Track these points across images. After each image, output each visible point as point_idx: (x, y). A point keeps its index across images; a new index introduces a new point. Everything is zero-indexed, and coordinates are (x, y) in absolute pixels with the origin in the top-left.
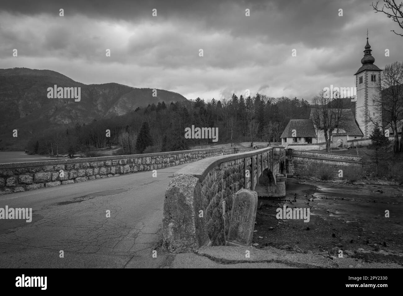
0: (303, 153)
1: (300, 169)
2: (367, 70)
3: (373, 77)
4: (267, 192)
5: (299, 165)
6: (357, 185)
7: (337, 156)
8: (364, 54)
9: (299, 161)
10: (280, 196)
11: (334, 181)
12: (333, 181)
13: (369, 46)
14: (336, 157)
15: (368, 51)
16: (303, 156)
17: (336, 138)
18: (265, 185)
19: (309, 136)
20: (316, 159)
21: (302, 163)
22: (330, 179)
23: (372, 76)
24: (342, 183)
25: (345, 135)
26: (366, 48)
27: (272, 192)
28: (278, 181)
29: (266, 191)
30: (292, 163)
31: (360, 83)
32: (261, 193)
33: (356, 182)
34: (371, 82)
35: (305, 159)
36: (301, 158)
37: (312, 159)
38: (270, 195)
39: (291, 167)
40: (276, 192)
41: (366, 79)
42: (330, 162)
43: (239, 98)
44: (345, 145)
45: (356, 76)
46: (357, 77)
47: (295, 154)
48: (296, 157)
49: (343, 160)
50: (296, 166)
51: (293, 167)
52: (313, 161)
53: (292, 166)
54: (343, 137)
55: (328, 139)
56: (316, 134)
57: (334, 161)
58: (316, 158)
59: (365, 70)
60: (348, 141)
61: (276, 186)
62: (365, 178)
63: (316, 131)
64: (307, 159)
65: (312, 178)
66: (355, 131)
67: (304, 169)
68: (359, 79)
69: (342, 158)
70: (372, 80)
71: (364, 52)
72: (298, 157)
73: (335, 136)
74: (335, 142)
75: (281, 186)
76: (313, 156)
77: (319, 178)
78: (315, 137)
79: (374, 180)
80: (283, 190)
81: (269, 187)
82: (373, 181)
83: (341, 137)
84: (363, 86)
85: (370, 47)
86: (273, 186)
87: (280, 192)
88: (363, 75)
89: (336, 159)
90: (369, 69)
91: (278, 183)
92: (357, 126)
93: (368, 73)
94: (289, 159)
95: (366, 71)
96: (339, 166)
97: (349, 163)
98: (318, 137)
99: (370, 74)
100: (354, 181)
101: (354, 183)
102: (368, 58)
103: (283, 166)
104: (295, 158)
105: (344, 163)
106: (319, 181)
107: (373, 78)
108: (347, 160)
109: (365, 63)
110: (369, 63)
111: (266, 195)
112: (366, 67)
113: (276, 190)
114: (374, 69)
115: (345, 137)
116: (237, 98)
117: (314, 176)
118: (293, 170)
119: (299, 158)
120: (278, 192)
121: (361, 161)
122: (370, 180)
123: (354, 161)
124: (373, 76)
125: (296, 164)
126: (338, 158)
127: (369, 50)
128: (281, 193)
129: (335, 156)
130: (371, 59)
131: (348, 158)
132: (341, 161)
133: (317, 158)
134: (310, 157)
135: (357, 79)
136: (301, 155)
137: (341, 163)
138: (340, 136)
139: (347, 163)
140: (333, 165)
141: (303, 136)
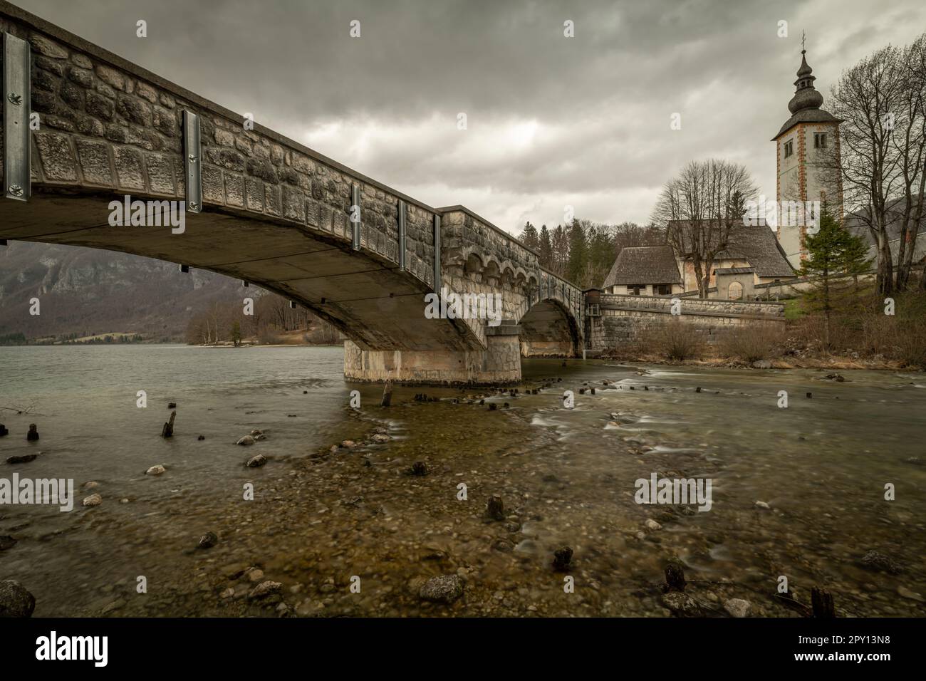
0: (627, 300)
1: (621, 340)
2: (803, 123)
3: (820, 138)
4: (462, 369)
5: (619, 329)
6: (766, 368)
7: (715, 303)
8: (795, 88)
9: (619, 319)
10: (498, 379)
11: (702, 360)
12: (700, 362)
13: (807, 70)
14: (713, 307)
15: (806, 81)
16: (628, 308)
17: (728, 279)
18: (456, 349)
19: (665, 281)
20: (662, 313)
21: (624, 323)
22: (691, 357)
23: (817, 137)
24: (724, 365)
25: (747, 273)
26: (799, 74)
27: (475, 368)
28: (492, 336)
29: (459, 365)
30: (600, 326)
31: (786, 157)
32: (445, 373)
33: (761, 362)
34: (815, 150)
35: (634, 313)
36: (623, 313)
37: (650, 314)
38: (469, 377)
39: (598, 334)
40: (485, 368)
41: (802, 143)
42: (697, 320)
43: (539, 231)
44: (748, 296)
45: (775, 142)
46: (778, 145)
47: (609, 304)
48: (610, 309)
49: (733, 313)
50: (610, 332)
51: (603, 334)
52: (654, 318)
53: (601, 331)
54: (744, 276)
55: (704, 277)
56: (682, 277)
57: (709, 316)
58: (660, 310)
59: (799, 122)
60: (757, 287)
61: (483, 349)
62: (792, 353)
63: (681, 268)
64: (639, 314)
65: (645, 358)
66: (775, 266)
67: (630, 339)
68: (783, 147)
69: (729, 308)
70: (817, 145)
71: (795, 84)
72: (614, 310)
73: (723, 274)
74: (724, 289)
75: (501, 349)
76: (655, 306)
77: (665, 357)
78: (679, 284)
79: (818, 357)
80: (507, 362)
81: (467, 354)
82: (814, 361)
83: (738, 278)
84: (794, 161)
85: (810, 71)
86: (477, 351)
87: (499, 368)
88: (794, 135)
89: (714, 311)
90: (808, 119)
91: (493, 340)
92: (781, 257)
93: (805, 130)
94: (592, 314)
95: (800, 125)
96: (720, 329)
97: (748, 322)
98: (686, 282)
99: (810, 132)
100: (757, 359)
101: (756, 364)
102: (804, 97)
103: (576, 331)
104: (608, 312)
105: (735, 322)
106: (662, 363)
107: (820, 141)
108: (743, 313)
109: (796, 107)
110: (808, 106)
111: (459, 377)
112: (799, 117)
113: (485, 362)
114: (820, 118)
115: (749, 276)
116: (535, 229)
117: (652, 352)
118: (603, 343)
119: (617, 313)
120: (492, 369)
121: (783, 314)
122: (807, 357)
123: (763, 314)
124: (820, 135)
125: (610, 327)
126: (717, 308)
127: (807, 78)
128: (503, 370)
129: (710, 303)
130: (813, 97)
131: (744, 308)
132: (727, 317)
133: (662, 311)
134: (647, 310)
135: (778, 149)
136: (623, 305)
137: (727, 321)
138: (736, 274)
139: (743, 322)
140: (705, 328)
141: (649, 282)
